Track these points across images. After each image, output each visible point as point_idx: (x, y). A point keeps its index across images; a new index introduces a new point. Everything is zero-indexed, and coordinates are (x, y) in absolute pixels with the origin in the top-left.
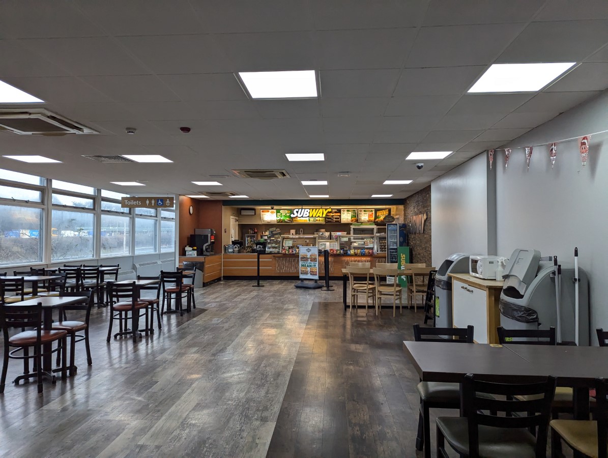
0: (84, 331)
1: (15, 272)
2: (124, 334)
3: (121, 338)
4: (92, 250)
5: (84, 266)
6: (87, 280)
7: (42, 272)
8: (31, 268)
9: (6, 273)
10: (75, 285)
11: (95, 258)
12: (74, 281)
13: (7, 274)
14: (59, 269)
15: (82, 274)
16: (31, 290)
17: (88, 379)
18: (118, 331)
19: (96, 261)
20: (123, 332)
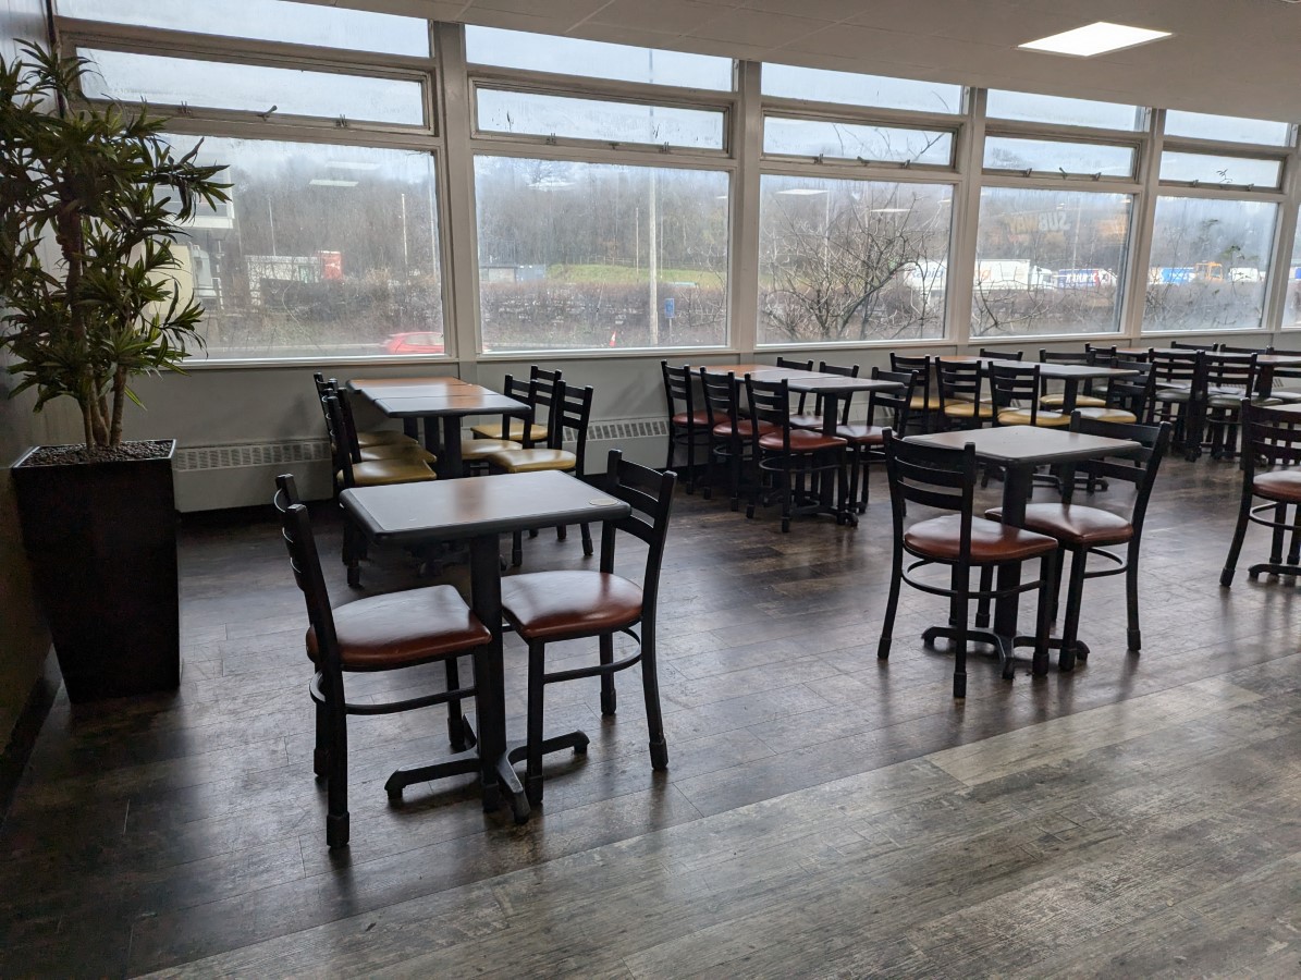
0: (1125, 547)
1: (1042, 352)
2: (1285, 570)
3: (1272, 583)
4: (1259, 306)
5: (1224, 349)
6: (1225, 388)
7: (1108, 356)
8: (1087, 346)
9: (1021, 354)
10: (1188, 397)
11: (1264, 328)
12: (1185, 387)
13: (1023, 357)
14: (1151, 350)
15: (1214, 369)
16: (1060, 399)
17: (1121, 698)
18: (1266, 560)
19: (1268, 337)
20: (1284, 563)
